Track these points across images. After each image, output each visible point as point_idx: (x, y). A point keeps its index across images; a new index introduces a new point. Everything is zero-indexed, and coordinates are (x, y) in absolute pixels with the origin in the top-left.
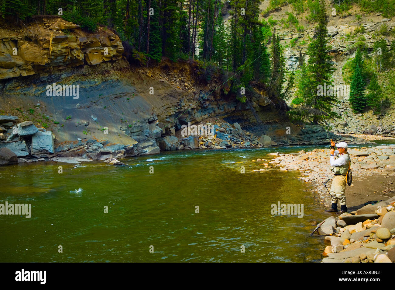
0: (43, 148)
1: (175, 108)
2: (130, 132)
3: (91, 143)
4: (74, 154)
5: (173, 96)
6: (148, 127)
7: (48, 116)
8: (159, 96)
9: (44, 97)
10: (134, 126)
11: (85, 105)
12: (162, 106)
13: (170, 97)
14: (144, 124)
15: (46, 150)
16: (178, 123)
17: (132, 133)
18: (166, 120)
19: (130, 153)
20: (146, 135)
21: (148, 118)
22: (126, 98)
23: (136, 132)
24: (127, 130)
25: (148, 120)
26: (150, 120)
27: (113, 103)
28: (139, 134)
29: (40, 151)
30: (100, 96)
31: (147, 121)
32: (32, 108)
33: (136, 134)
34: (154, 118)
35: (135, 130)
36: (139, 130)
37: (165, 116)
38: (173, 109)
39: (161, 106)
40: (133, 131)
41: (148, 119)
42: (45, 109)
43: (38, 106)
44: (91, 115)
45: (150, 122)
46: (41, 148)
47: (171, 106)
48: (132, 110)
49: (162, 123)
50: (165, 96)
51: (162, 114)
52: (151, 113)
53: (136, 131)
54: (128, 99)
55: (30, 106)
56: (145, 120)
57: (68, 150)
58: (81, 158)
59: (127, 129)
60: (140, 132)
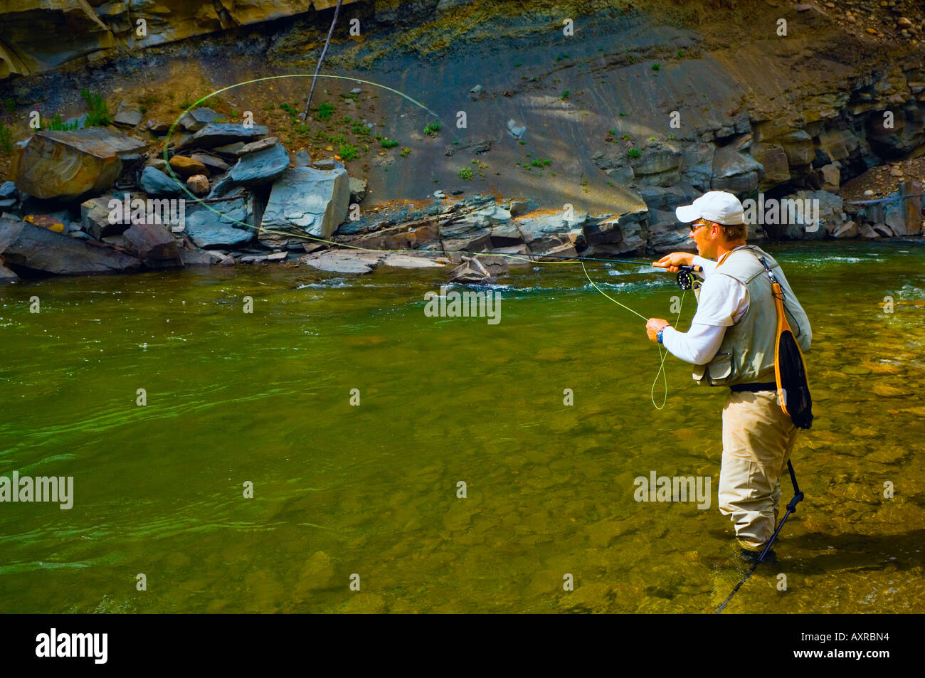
0: (293, 221)
1: (840, 97)
2: (632, 172)
3: (471, 208)
4: (394, 243)
5: (835, 59)
6: (710, 158)
7: (370, 125)
8: (782, 59)
9: (383, 70)
10: (649, 151)
11: (500, 88)
12: (787, 91)
13: (824, 62)
14: (691, 148)
15: (301, 227)
16: (864, 150)
17: (639, 176)
18: (795, 135)
19: (610, 243)
20: (696, 183)
21: (714, 127)
22: (650, 64)
23: (656, 174)
24: (619, 166)
25: (714, 134)
26: (720, 134)
27: (601, 80)
28: (671, 179)
29: (282, 230)
30: (560, 59)
31: (708, 137)
32: (332, 102)
33: (656, 180)
34: (735, 126)
35: (653, 166)
36: (669, 166)
37: (790, 124)
38: (829, 99)
39: (782, 90)
40: (643, 170)
41: (715, 132)
42: (373, 103)
43: (353, 96)
44: (507, 119)
45: (722, 142)
46: (288, 219)
47: (824, 90)
48: (660, 102)
49: (779, 146)
50: (807, 58)
51: (780, 116)
52: (730, 112)
53: (658, 168)
54: (656, 69)
55: (327, 97)
56: (700, 135)
57: (379, 229)
58: (414, 256)
59: (619, 163)
60: (675, 173)
